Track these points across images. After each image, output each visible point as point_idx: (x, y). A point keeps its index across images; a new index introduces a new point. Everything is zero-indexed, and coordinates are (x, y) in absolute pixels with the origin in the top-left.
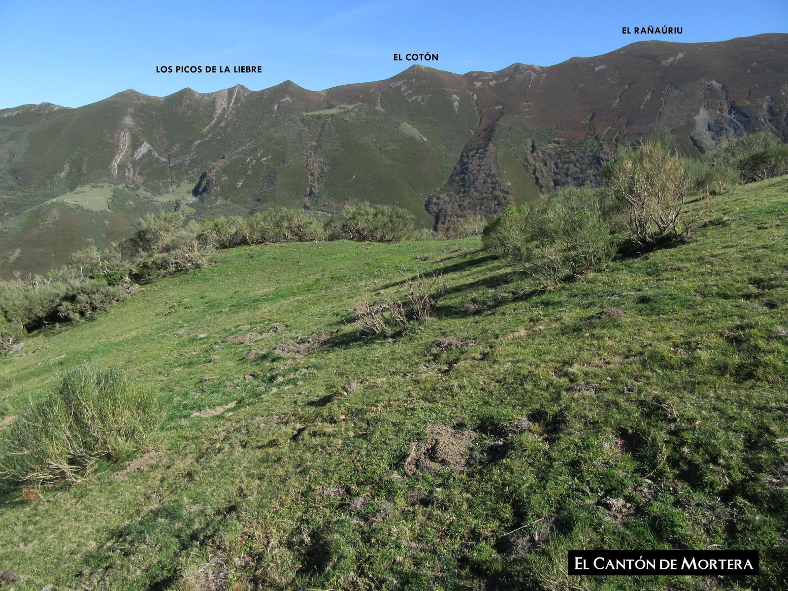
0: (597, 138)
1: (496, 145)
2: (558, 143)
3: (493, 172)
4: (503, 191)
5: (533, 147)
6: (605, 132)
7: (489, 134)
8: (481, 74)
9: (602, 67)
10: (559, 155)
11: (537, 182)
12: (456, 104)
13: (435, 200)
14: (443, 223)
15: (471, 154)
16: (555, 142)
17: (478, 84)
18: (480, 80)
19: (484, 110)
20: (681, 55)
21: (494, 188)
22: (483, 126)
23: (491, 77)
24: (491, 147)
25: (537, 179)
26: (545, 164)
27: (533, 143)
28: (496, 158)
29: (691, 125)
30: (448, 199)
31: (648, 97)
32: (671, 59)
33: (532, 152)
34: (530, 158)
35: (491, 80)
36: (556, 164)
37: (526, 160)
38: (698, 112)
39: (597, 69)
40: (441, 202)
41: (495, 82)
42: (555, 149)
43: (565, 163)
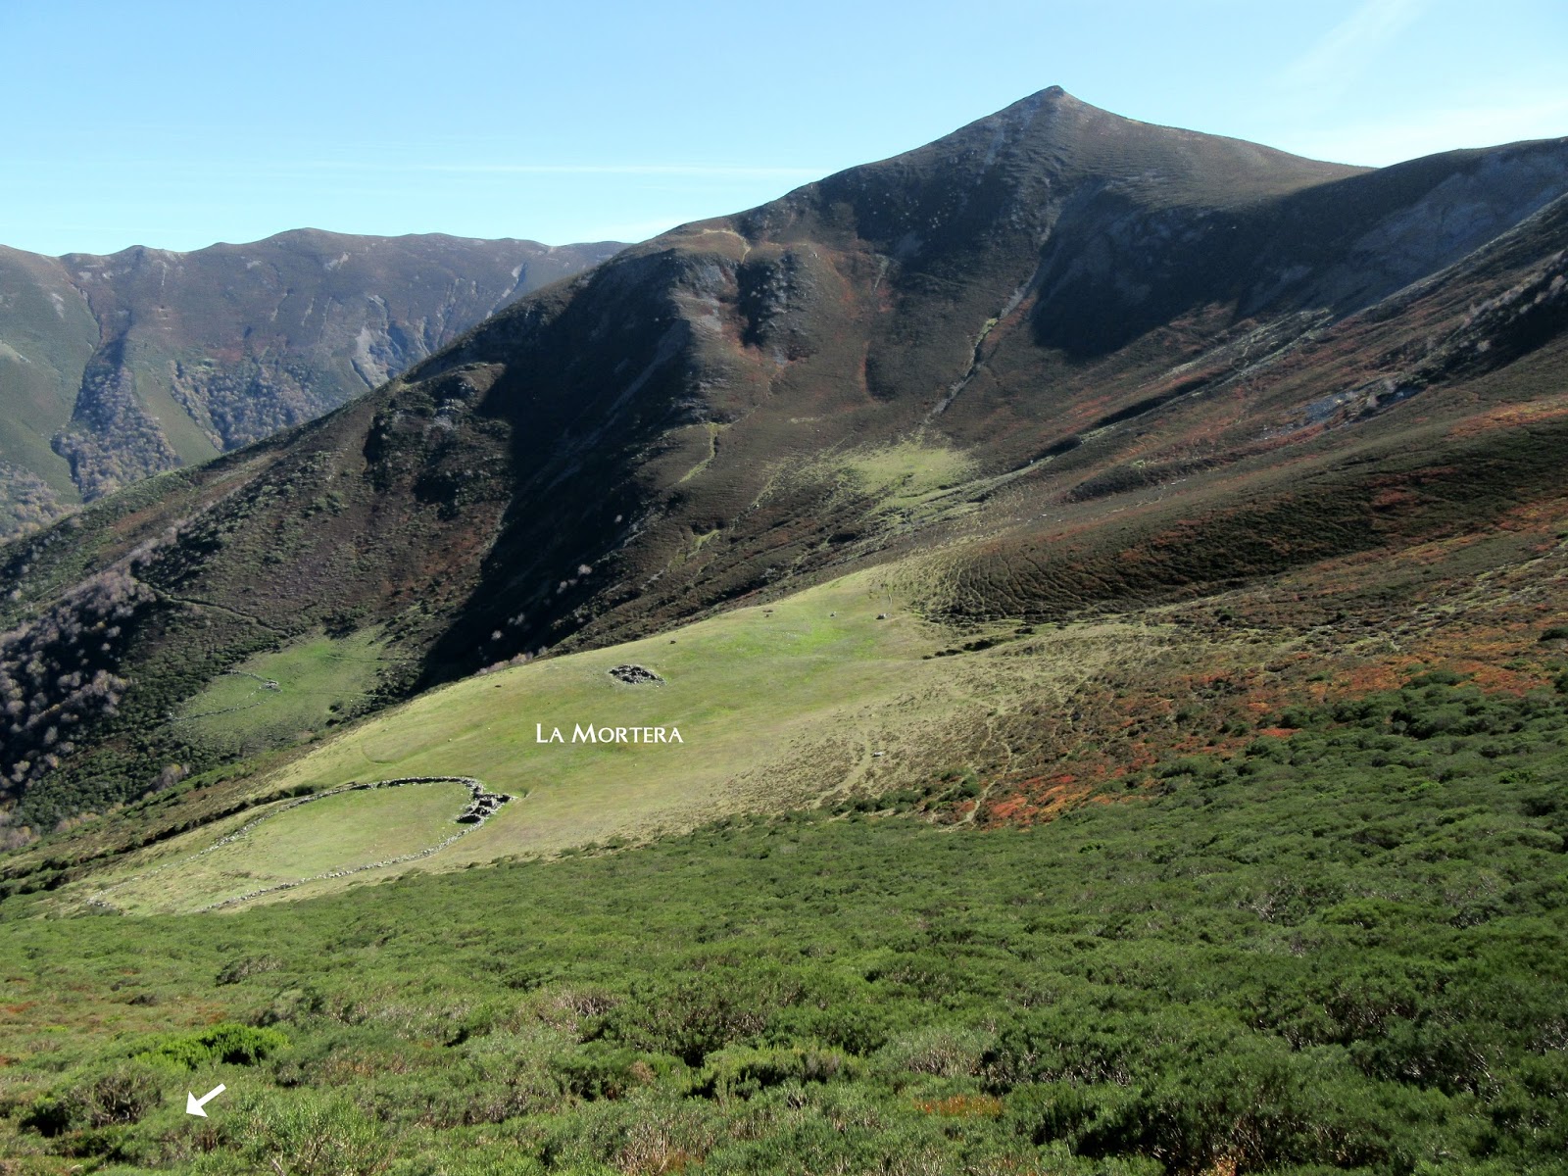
0: (255, 360)
1: (131, 370)
2: (209, 364)
3: (134, 405)
4: (151, 428)
5: (179, 370)
6: (263, 353)
7: (116, 353)
8: (86, 260)
9: (256, 263)
10: (213, 380)
11: (190, 414)
12: (59, 307)
13: (64, 440)
14: (84, 466)
15: (98, 380)
16: (206, 363)
17: (86, 276)
18: (89, 270)
19: (103, 316)
20: (345, 258)
21: (139, 425)
22: (106, 340)
23: (102, 264)
24: (125, 372)
25: (189, 410)
26: (197, 391)
27: (179, 365)
28: (135, 387)
29: (352, 347)
30: (82, 439)
31: (310, 311)
32: (334, 262)
33: (179, 377)
34: (178, 386)
35: (104, 270)
36: (210, 391)
37: (173, 387)
38: (359, 332)
39: (249, 266)
40: (74, 442)
41: (110, 273)
42: (207, 373)
43: (219, 390)
